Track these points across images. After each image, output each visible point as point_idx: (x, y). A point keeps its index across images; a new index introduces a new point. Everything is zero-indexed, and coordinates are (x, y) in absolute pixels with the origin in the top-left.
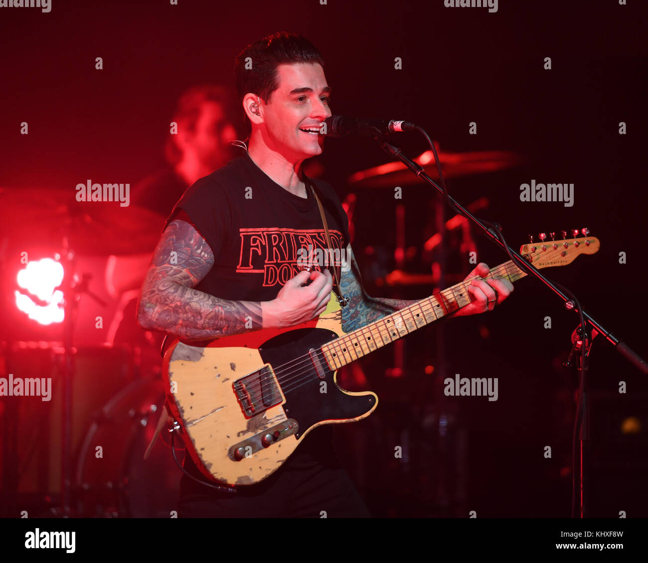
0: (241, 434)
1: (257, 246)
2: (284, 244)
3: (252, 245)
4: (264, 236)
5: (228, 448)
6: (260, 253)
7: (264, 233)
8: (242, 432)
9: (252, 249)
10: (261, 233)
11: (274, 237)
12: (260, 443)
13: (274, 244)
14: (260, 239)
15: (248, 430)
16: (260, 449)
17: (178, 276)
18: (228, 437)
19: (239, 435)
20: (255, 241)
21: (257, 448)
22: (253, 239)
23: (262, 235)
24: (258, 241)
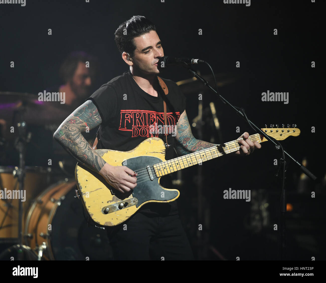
0: (109, 202)
1: (128, 119)
2: (142, 118)
3: (126, 118)
4: (132, 114)
5: (102, 208)
6: (130, 122)
7: (132, 112)
8: (110, 201)
9: (126, 120)
10: (131, 112)
11: (137, 114)
12: (117, 207)
13: (137, 118)
14: (130, 115)
15: (113, 200)
16: (118, 210)
17: (80, 124)
18: (103, 203)
19: (108, 202)
20: (127, 116)
21: (116, 209)
22: (127, 115)
23: (131, 113)
24: (129, 116)
